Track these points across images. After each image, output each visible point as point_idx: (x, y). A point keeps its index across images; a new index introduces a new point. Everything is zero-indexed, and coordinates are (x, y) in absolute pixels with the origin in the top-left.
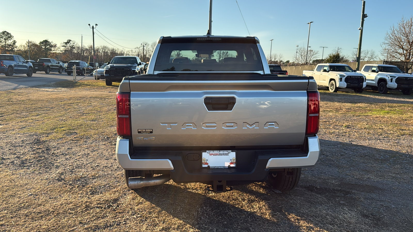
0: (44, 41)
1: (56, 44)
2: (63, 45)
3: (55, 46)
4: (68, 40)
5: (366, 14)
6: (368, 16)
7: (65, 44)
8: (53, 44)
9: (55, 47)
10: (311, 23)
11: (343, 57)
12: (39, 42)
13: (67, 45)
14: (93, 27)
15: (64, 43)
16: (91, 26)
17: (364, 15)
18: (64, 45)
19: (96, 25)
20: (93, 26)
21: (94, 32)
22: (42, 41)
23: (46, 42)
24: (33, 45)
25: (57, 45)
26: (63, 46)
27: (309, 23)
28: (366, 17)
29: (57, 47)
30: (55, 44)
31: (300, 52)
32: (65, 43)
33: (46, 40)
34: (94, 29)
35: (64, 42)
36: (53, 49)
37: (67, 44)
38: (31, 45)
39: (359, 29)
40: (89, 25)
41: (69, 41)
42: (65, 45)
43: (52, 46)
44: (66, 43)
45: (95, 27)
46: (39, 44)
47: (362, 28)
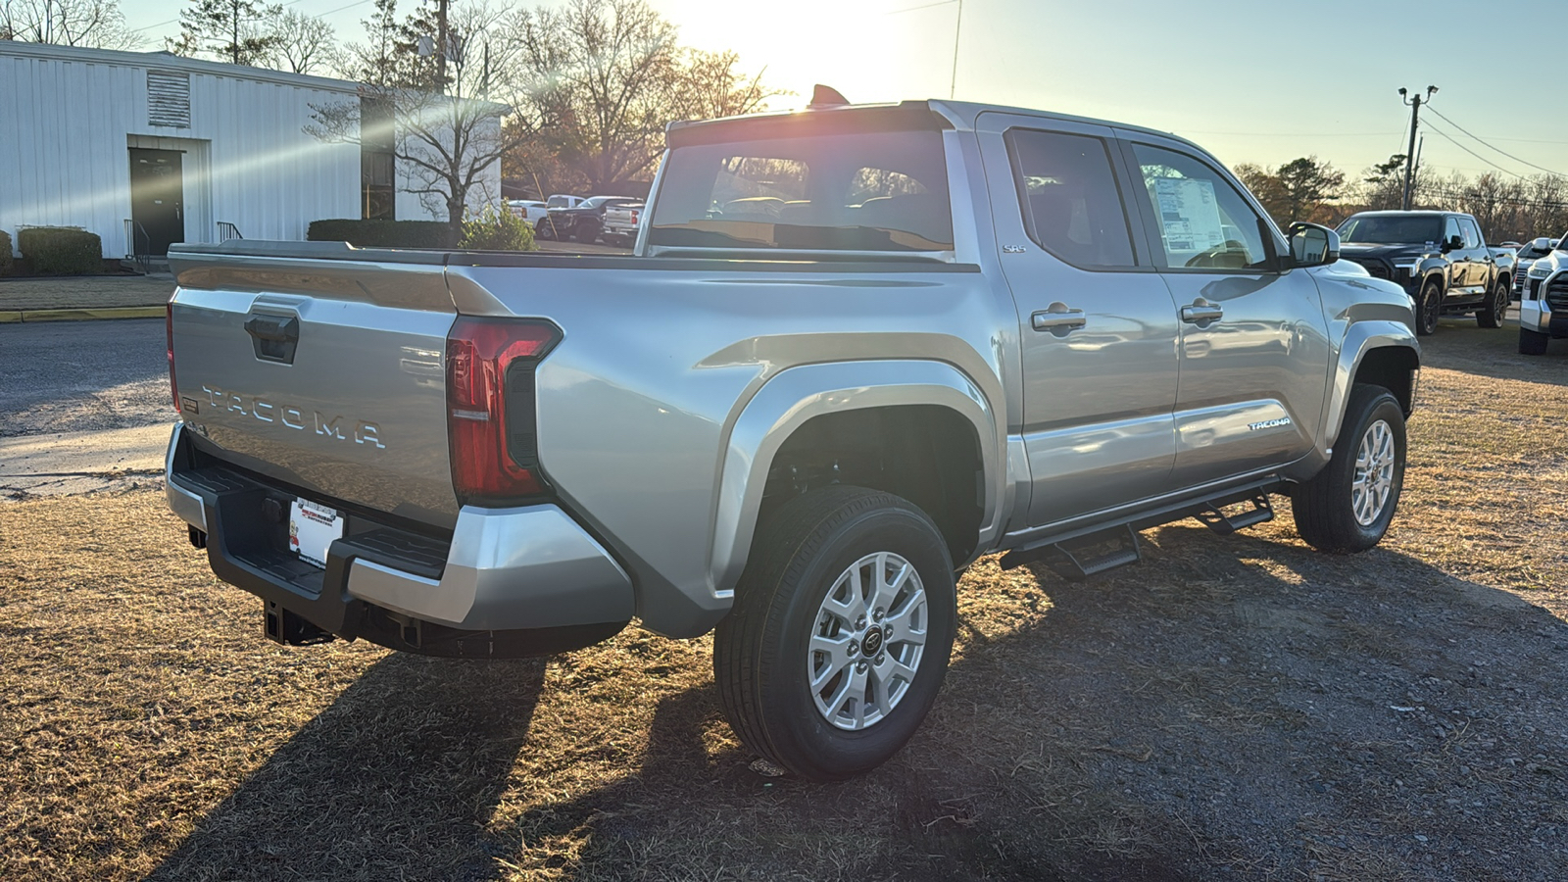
0: (1296, 163)
1: (1343, 175)
2: (1372, 177)
3: (1337, 181)
4: (1396, 156)
7: (1380, 170)
8: (1332, 172)
9: (1336, 184)
12: (1277, 168)
13: (1386, 176)
14: (1417, 101)
15: (1376, 168)
16: (1410, 95)
18: (1375, 175)
19: (1431, 89)
20: (1417, 96)
21: (1418, 119)
22: (1289, 162)
23: (1304, 166)
24: (1253, 179)
25: (1343, 178)
26: (1371, 180)
29: (1345, 184)
30: (1336, 175)
32: (1381, 167)
33: (1303, 160)
34: (1421, 108)
35: (1377, 166)
36: (1326, 191)
37: (1390, 170)
38: (1248, 177)
40: (1403, 91)
41: (1396, 160)
42: (1381, 176)
43: (1321, 181)
44: (1385, 169)
45: (1423, 98)
46: (1277, 173)
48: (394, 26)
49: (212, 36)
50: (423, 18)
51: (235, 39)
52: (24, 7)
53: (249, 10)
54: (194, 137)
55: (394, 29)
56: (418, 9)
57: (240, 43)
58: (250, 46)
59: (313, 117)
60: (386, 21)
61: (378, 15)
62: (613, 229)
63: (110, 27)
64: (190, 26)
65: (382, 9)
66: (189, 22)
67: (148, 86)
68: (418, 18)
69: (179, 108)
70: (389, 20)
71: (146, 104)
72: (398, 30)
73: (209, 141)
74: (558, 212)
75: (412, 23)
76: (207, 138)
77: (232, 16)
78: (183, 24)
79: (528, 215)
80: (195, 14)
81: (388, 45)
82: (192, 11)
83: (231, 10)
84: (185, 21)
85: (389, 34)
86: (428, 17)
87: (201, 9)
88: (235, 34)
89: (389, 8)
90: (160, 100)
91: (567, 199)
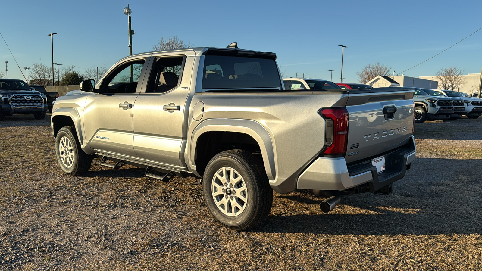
5: (134, 31)
6: (135, 33)
10: (53, 35)
11: (83, 77)
17: (131, 32)
27: (50, 35)
28: (134, 33)
31: (37, 69)
39: (128, 46)
47: (131, 45)
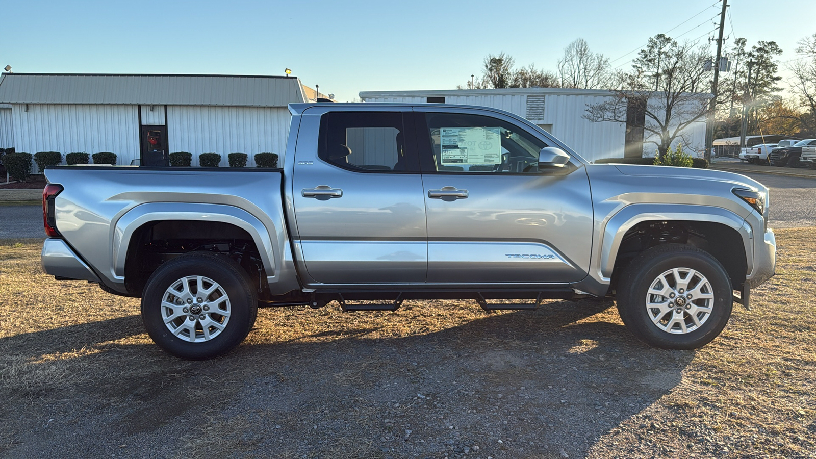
48: (744, 53)
49: (647, 70)
50: (762, 47)
51: (658, 70)
52: (569, 68)
53: (666, 55)
54: (545, 123)
55: (744, 55)
56: (759, 42)
57: (660, 71)
58: (665, 73)
59: (587, 110)
60: (740, 51)
61: (735, 49)
62: (805, 158)
63: (604, 71)
64: (637, 66)
65: (738, 45)
66: (636, 65)
67: (527, 102)
68: (759, 47)
69: (540, 111)
70: (741, 50)
71: (526, 110)
72: (746, 55)
73: (552, 125)
74: (779, 149)
75: (755, 50)
76: (551, 123)
77: (658, 59)
78: (634, 66)
79: (762, 152)
80: (639, 60)
81: (740, 64)
82: (638, 59)
83: (657, 56)
84: (634, 64)
85: (741, 58)
86: (765, 46)
87: (642, 58)
88: (658, 68)
89: (742, 44)
90: (531, 108)
91: (790, 142)
